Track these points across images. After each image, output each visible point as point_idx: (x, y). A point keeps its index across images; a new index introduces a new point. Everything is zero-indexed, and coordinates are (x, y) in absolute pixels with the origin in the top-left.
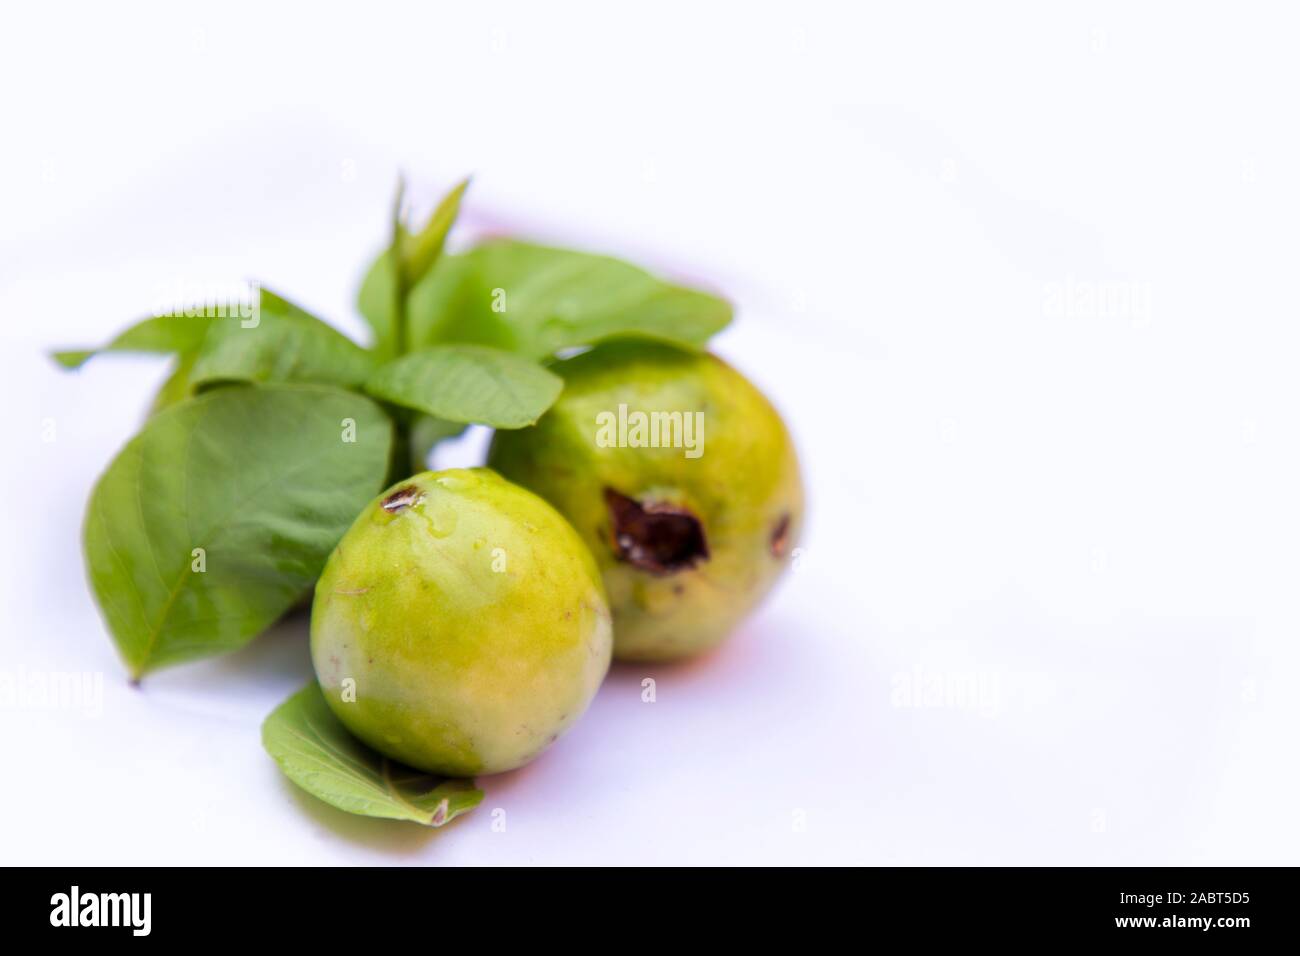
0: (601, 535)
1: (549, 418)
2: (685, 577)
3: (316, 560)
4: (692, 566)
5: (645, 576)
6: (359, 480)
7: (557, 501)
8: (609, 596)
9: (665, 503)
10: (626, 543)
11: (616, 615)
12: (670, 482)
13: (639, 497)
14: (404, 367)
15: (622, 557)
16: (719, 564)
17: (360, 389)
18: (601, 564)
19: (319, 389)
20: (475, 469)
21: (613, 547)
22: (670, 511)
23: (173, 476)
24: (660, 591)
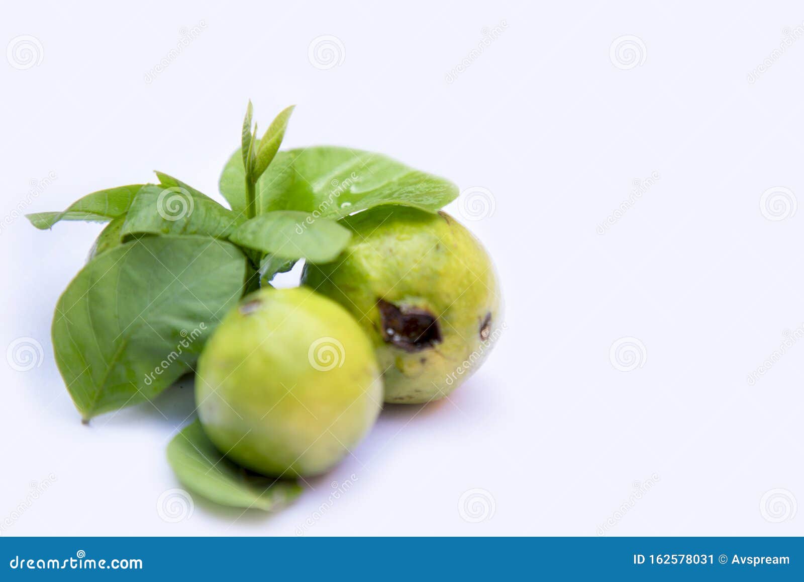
0: (375, 327)
1: (343, 255)
2: (427, 353)
3: (200, 344)
4: (432, 346)
5: (402, 352)
6: (225, 295)
7: (348, 306)
8: (380, 364)
9: (415, 307)
10: (390, 332)
11: (385, 376)
12: (418, 295)
13: (398, 303)
14: (253, 224)
15: (389, 341)
16: (447, 345)
17: (226, 239)
18: (375, 345)
19: (201, 238)
20: (297, 288)
21: (383, 334)
22: (418, 313)
23: (109, 293)
24: (411, 362)
